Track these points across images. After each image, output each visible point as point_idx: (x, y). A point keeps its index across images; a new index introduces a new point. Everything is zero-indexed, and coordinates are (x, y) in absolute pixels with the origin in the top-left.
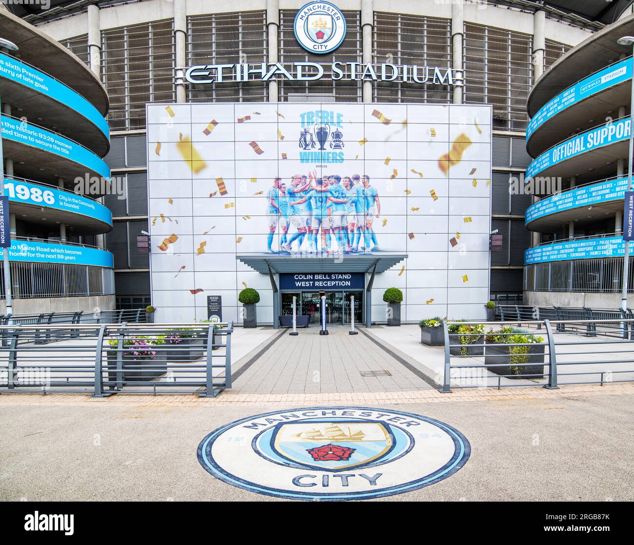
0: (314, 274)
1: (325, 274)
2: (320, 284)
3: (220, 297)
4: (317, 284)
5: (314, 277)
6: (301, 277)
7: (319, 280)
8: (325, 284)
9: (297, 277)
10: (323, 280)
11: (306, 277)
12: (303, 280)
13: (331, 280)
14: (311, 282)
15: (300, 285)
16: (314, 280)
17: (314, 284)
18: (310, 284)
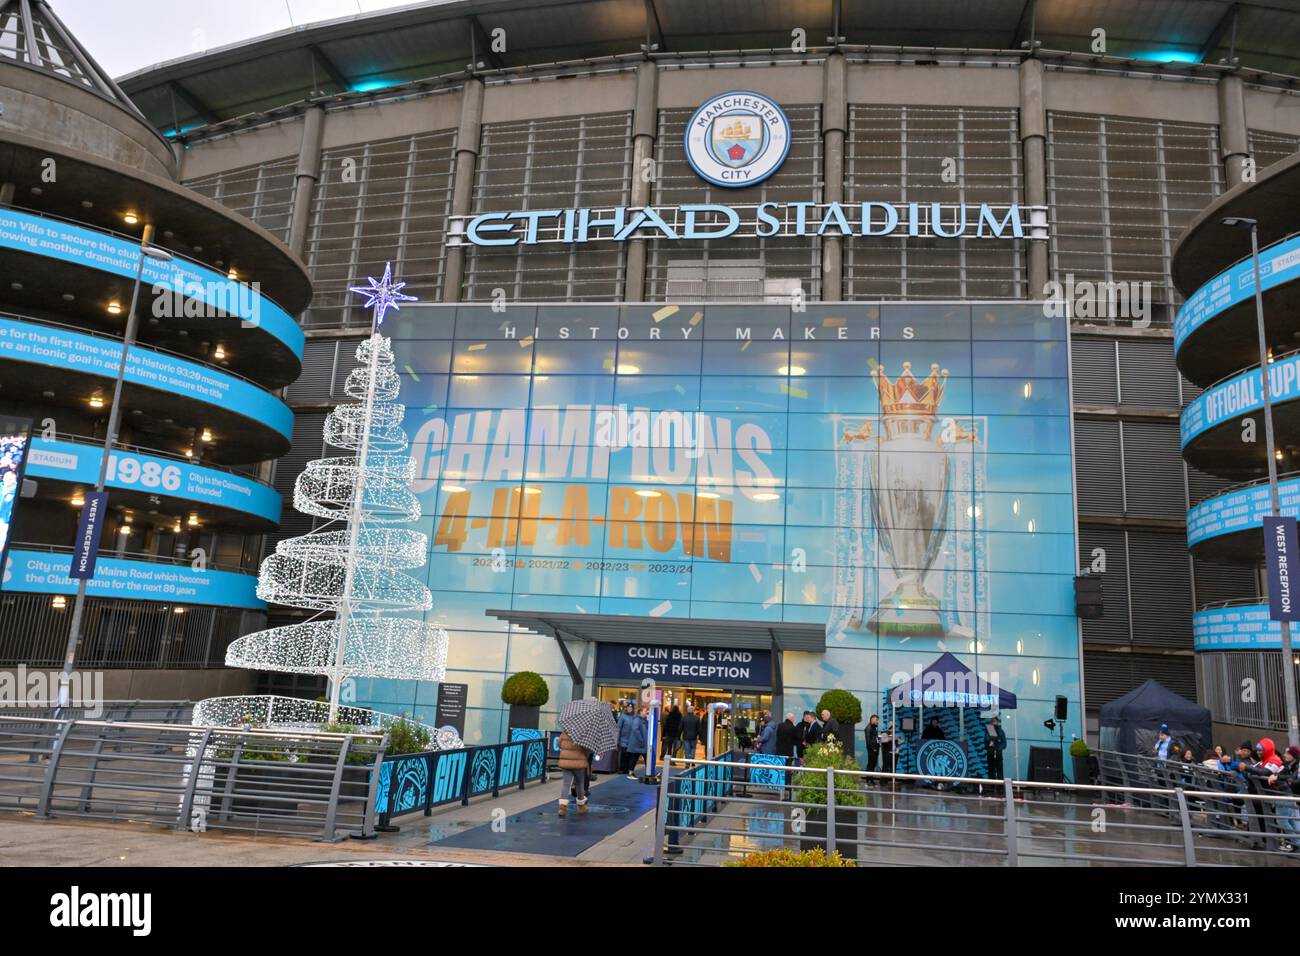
0: (670, 648)
1: (694, 649)
2: (683, 670)
3: (464, 687)
4: (676, 670)
5: (670, 655)
6: (642, 653)
7: (680, 662)
8: (695, 671)
9: (634, 652)
10: (690, 663)
11: (653, 653)
12: (646, 660)
13: (707, 663)
14: (664, 666)
15: (639, 671)
16: (670, 662)
17: (669, 670)
18: (661, 669)
